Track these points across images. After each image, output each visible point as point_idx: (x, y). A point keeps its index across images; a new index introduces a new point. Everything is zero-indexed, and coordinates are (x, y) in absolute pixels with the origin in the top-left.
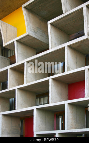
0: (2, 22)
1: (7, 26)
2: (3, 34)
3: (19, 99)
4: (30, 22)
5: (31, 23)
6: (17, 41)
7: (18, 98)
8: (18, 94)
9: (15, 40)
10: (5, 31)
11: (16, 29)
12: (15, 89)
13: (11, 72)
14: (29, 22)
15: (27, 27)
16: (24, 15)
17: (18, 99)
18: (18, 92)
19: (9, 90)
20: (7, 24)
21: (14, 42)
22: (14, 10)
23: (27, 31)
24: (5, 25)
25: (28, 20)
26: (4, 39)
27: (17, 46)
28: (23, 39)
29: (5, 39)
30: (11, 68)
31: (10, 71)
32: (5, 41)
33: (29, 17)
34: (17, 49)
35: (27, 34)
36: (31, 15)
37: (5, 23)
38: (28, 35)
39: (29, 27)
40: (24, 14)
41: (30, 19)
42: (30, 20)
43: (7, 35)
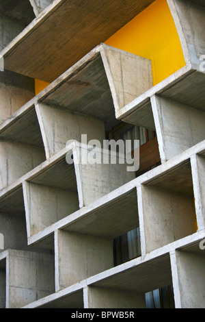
0: (108, 48)
1: (123, 56)
2: (114, 80)
3: (185, 289)
4: (193, 33)
5: (196, 36)
6: (158, 95)
7: (180, 284)
8: (178, 269)
9: (151, 93)
10: (119, 74)
11: (147, 63)
12: (168, 254)
13: (146, 196)
14: (189, 33)
15: (185, 50)
16: (174, 15)
17: (181, 290)
18: (180, 264)
19: (147, 259)
20: (122, 52)
21: (149, 99)
22: (137, 12)
23: (187, 60)
24: (117, 56)
25: (188, 27)
26: (118, 96)
27: (160, 109)
28: (176, 86)
29: (121, 96)
30: (145, 184)
31: (143, 193)
32: (121, 101)
33: (189, 19)
34: (161, 120)
35: (189, 68)
36: (192, 13)
37: (115, 49)
38: (192, 72)
39: (191, 46)
40: (172, 12)
41: (191, 24)
42: (192, 29)
43: (125, 84)
